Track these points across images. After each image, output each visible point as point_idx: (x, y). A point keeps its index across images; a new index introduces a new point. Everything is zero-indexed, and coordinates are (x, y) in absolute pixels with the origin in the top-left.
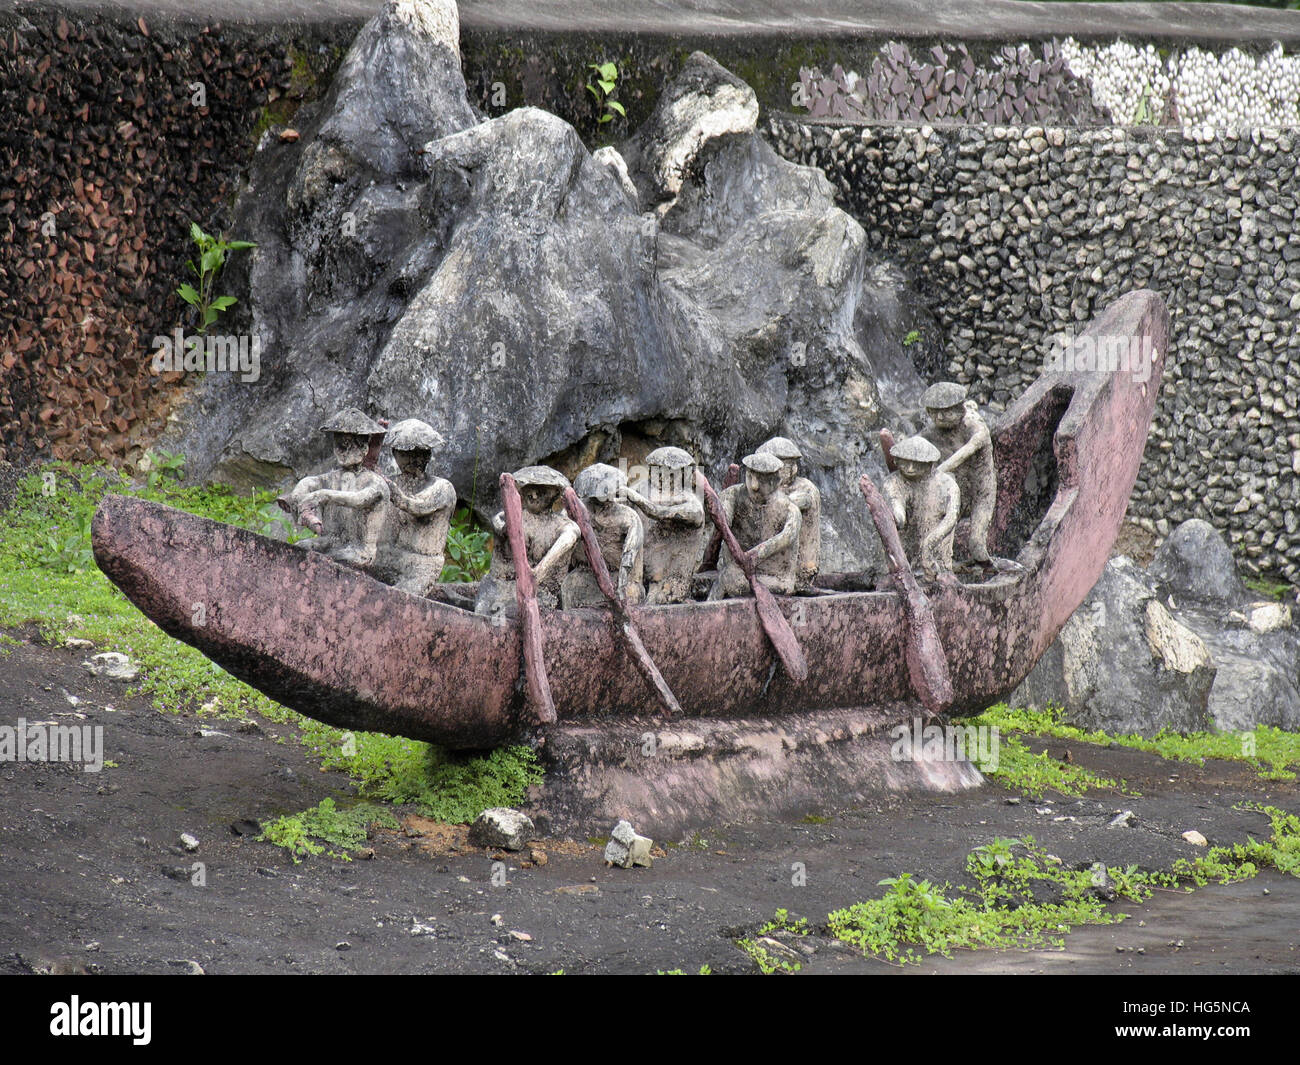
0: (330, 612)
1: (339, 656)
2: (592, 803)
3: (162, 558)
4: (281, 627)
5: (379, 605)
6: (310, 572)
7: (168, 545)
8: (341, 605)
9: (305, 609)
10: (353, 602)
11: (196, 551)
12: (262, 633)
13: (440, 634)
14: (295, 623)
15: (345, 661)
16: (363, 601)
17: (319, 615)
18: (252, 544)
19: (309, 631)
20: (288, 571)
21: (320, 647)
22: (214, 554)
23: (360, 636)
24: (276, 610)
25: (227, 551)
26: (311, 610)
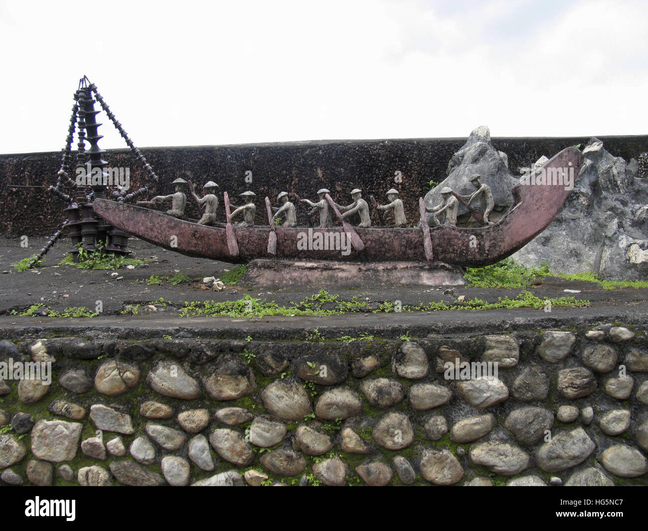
0: (157, 226)
1: (163, 236)
2: (252, 278)
3: (105, 212)
4: (142, 228)
5: (173, 223)
6: (150, 215)
7: (106, 209)
8: (161, 224)
9: (149, 225)
10: (165, 222)
11: (115, 210)
12: (137, 230)
13: (197, 231)
14: (147, 228)
15: (165, 237)
16: (167, 222)
17: (154, 226)
18: (132, 209)
19: (152, 230)
20: (143, 215)
21: (156, 234)
22: (120, 211)
23: (168, 231)
24: (140, 224)
25: (124, 210)
26: (151, 224)
